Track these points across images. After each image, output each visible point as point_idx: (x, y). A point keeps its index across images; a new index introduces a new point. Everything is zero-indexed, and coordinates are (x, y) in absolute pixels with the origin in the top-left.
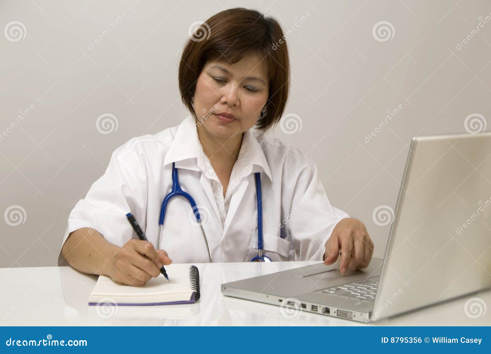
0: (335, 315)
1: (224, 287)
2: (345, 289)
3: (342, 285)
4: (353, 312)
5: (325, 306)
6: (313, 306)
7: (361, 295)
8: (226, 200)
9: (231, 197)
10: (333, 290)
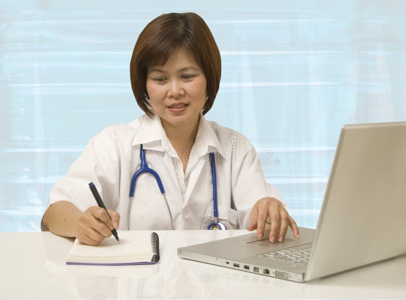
0: (274, 275)
1: (180, 251)
2: (282, 253)
3: (280, 250)
4: (289, 273)
5: (265, 268)
6: (255, 268)
7: (296, 259)
8: (186, 176)
9: (190, 174)
10: (272, 255)
